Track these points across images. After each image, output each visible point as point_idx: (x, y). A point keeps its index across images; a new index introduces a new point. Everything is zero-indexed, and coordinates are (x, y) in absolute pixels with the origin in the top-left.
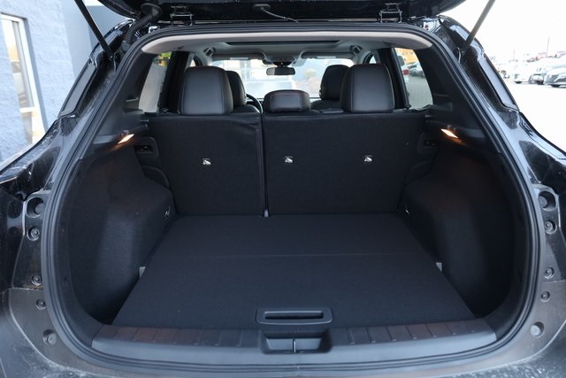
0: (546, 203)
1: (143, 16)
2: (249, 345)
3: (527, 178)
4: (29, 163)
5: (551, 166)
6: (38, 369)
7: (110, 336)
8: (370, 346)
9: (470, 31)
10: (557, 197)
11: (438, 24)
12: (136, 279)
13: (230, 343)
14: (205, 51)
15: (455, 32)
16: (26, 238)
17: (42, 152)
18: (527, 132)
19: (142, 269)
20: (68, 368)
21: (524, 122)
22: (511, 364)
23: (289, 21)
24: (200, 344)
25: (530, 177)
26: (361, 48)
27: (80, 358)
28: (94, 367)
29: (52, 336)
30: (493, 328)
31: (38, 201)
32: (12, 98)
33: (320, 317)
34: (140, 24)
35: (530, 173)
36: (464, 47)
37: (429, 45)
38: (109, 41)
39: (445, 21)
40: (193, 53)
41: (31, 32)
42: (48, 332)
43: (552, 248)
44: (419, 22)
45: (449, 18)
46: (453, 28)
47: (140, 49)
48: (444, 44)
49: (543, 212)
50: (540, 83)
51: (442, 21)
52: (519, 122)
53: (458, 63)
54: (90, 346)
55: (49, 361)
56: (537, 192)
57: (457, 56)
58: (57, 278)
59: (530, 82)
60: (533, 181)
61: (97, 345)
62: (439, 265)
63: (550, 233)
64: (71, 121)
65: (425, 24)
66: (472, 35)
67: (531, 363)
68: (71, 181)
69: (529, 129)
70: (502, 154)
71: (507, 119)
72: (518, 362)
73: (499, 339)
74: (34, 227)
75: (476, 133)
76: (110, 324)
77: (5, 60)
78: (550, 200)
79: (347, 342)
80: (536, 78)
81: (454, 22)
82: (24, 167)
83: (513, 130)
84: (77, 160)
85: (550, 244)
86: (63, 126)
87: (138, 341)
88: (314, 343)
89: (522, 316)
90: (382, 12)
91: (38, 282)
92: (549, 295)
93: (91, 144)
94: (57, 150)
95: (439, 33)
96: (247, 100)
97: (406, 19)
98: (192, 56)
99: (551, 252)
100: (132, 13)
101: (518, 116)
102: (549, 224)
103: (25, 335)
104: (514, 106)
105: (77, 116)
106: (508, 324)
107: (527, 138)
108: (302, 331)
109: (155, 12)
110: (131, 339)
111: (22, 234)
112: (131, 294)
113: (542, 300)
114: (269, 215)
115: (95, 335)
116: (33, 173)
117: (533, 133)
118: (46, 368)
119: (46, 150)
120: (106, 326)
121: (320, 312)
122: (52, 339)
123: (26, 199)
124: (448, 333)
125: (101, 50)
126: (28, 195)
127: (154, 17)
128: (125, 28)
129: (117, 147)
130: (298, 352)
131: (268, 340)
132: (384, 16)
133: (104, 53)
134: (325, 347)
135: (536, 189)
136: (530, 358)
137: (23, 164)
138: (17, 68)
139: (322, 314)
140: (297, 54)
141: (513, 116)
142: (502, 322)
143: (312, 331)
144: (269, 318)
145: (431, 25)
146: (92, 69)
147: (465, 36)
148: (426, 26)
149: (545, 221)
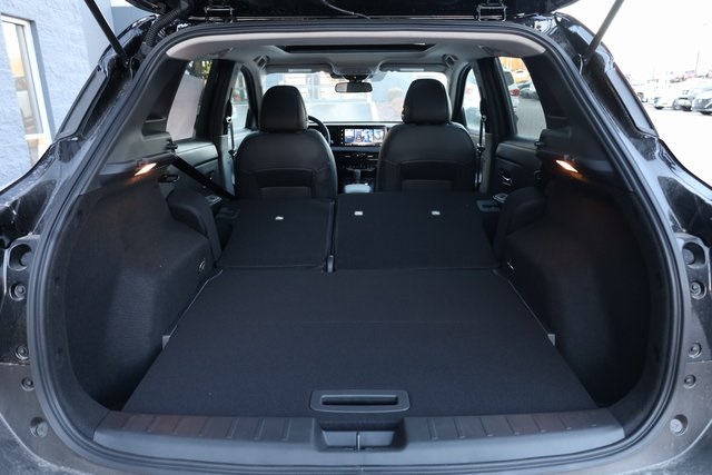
0: (692, 258)
1: (168, 10)
2: (299, 439)
3: (668, 224)
4: (14, 199)
5: (700, 210)
6: (23, 468)
7: (118, 426)
8: (459, 442)
9: (595, 32)
10: (707, 251)
11: (554, 24)
12: (158, 350)
13: (275, 437)
14: (255, 60)
15: (576, 34)
16: (7, 296)
17: (32, 186)
18: (669, 164)
19: (166, 338)
20: (62, 468)
21: (665, 152)
22: (644, 469)
23: (360, 18)
24: (235, 438)
25: (671, 224)
26: (456, 58)
27: (78, 456)
28: (95, 467)
29: (42, 426)
30: (621, 421)
31: (25, 249)
32: (15, 121)
33: (394, 402)
34: (165, 21)
35: (672, 219)
36: (587, 54)
37: (542, 50)
38: (124, 42)
39: (563, 20)
40: (240, 62)
41: (40, 38)
42: (37, 421)
43: (700, 317)
44: (529, 21)
45: (568, 17)
46: (573, 29)
47: (164, 53)
48: (561, 49)
49: (688, 270)
50: (687, 109)
51: (559, 19)
52: (657, 151)
53: (579, 74)
54: (91, 439)
55: (38, 459)
56: (681, 243)
57: (578, 65)
58: (48, 349)
59: (674, 108)
60: (675, 229)
61: (100, 437)
62: (552, 337)
63: (698, 298)
64: (73, 145)
65: (536, 23)
66: (597, 38)
67: (670, 469)
68: (68, 223)
69: (672, 160)
70: (635, 193)
71: (643, 147)
72: (653, 467)
73: (627, 437)
74: (18, 283)
75: (601, 166)
76: (120, 410)
77: (5, 73)
78: (698, 254)
79: (429, 437)
80: (682, 102)
81: (574, 22)
82: (7, 205)
83: (650, 162)
84: (76, 195)
85: (698, 312)
86: (61, 151)
87: (153, 433)
88: (384, 437)
89: (658, 407)
90: (481, 7)
91: (23, 354)
92: (694, 380)
93: (97, 175)
94: (52, 184)
95: (555, 35)
96: (309, 123)
97: (511, 16)
98: (238, 66)
99: (699, 323)
100: (154, 6)
101: (658, 145)
102: (697, 286)
103: (8, 425)
104: (652, 131)
105: (81, 139)
106: (641, 417)
107: (668, 174)
108: (370, 422)
109: (184, 5)
110: (145, 430)
111: (2, 292)
112: (149, 372)
113: (685, 386)
114: (334, 269)
115: (98, 425)
116: (18, 212)
117: (677, 167)
118: (33, 467)
119: (38, 182)
120: (113, 413)
121: (394, 396)
122: (42, 429)
123: (9, 246)
124: (561, 428)
125: (113, 54)
126: (12, 240)
127: (183, 12)
128: (146, 26)
129: (134, 180)
130: (363, 448)
131: (324, 433)
132: (484, 12)
133: (117, 58)
134: (399, 443)
135: (679, 240)
136: (669, 461)
137: (5, 200)
138: (23, 84)
139: (397, 399)
140: (374, 65)
141: (650, 145)
142: (632, 413)
143: (383, 422)
144: (326, 403)
145: (545, 25)
146: (101, 78)
147: (588, 40)
148: (539, 27)
149: (690, 282)
